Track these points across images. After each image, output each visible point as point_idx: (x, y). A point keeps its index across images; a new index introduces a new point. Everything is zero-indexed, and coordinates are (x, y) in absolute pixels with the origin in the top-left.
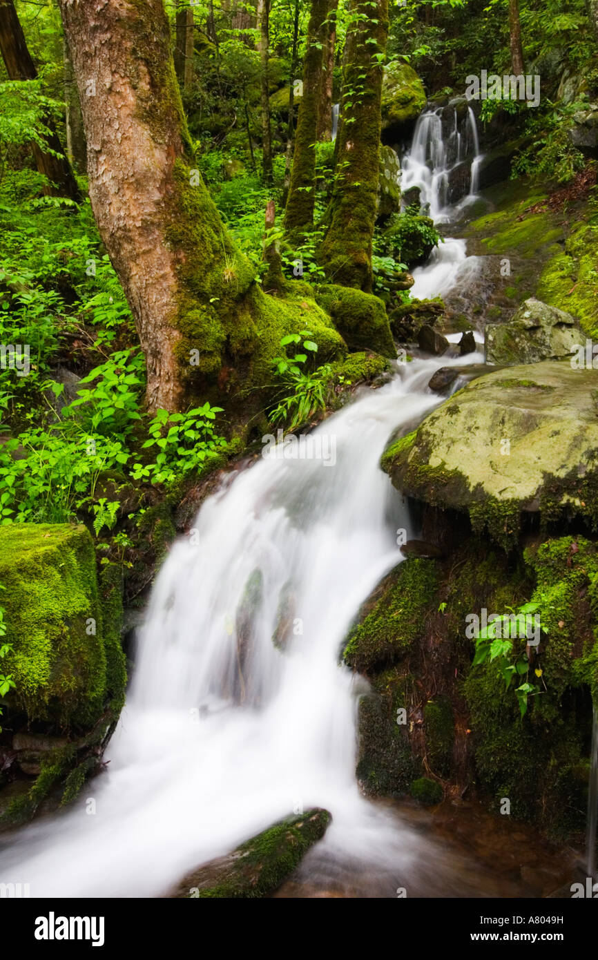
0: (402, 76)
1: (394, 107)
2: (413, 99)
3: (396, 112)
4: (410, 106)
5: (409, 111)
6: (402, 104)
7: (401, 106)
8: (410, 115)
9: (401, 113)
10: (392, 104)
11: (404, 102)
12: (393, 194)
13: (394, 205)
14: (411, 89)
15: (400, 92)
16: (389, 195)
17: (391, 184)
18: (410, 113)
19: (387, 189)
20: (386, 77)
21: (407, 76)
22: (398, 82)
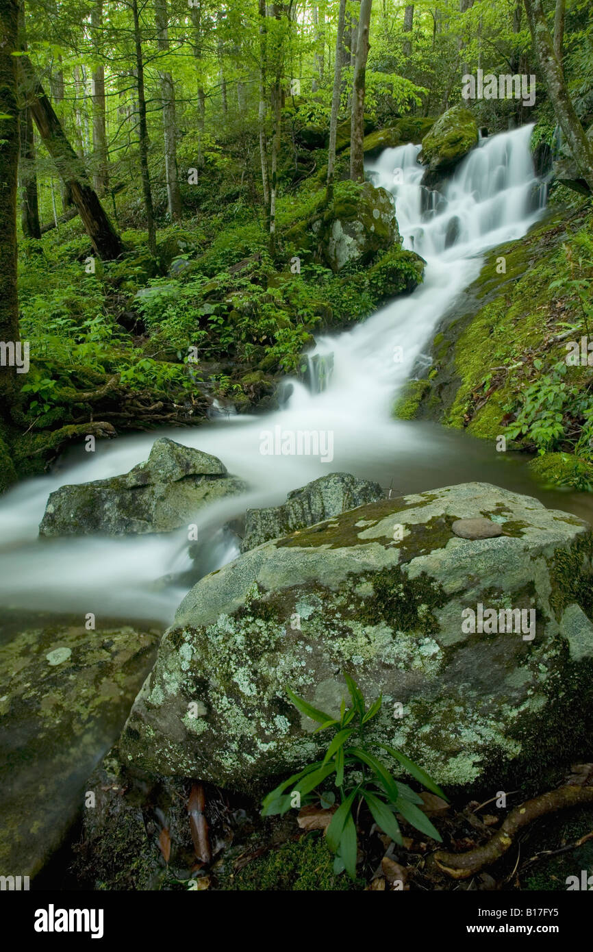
0: (458, 120)
1: (444, 147)
2: (461, 139)
3: (445, 151)
4: (459, 145)
5: (457, 149)
6: (451, 143)
7: (450, 146)
8: (458, 153)
9: (449, 152)
10: (442, 144)
11: (455, 142)
12: (381, 232)
13: (381, 243)
14: (463, 130)
15: (452, 133)
16: (375, 234)
17: (379, 222)
18: (457, 151)
19: (373, 228)
20: (443, 122)
21: (462, 119)
22: (452, 125)
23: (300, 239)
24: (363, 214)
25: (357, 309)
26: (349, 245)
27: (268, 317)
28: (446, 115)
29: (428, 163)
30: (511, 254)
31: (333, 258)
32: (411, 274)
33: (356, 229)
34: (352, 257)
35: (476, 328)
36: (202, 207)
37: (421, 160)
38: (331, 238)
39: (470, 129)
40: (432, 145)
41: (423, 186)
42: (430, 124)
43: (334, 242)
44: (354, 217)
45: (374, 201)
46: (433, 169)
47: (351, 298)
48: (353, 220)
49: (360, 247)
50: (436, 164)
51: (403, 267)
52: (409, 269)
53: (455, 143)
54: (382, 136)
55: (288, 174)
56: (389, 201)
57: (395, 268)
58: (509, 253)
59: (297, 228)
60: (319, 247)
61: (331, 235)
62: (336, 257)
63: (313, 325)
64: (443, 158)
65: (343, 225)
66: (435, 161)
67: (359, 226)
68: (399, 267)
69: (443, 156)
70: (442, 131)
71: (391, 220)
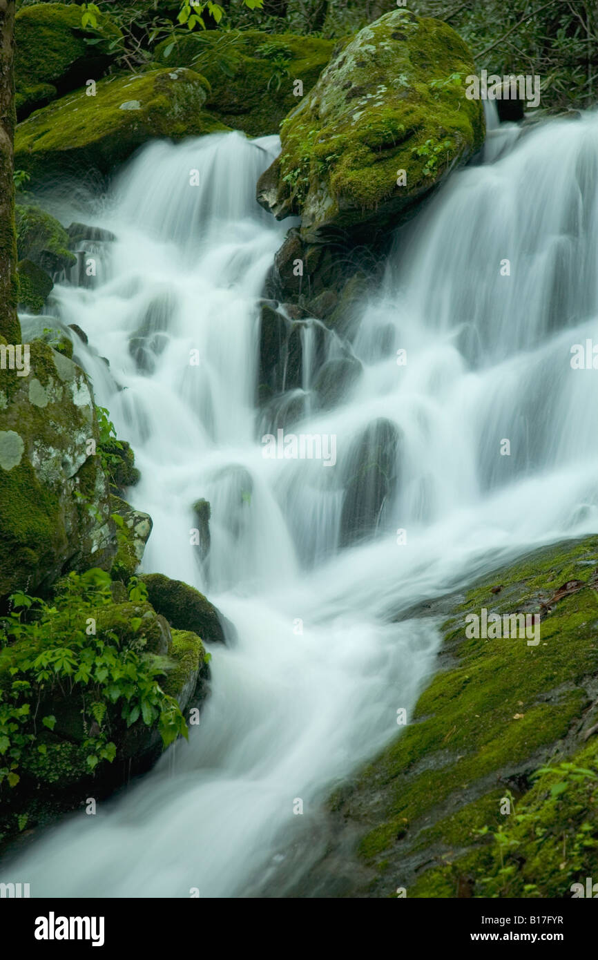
0: (403, 60)
1: (347, 159)
2: (410, 135)
3: (352, 176)
4: (404, 158)
6: (374, 149)
7: (370, 158)
8: (400, 187)
9: (367, 178)
10: (343, 148)
11: (385, 144)
14: (421, 99)
20: (351, 62)
21: (421, 60)
22: (382, 79)
28: (365, 40)
29: (295, 210)
32: (136, 701)
37: (271, 199)
40: (308, 149)
50: (321, 221)
51: (101, 676)
52: (126, 682)
53: (387, 146)
54: (132, 95)
57: (66, 680)
64: (345, 204)
66: (319, 209)
68: (83, 674)
69: (343, 193)
70: (349, 99)
71: (73, 470)
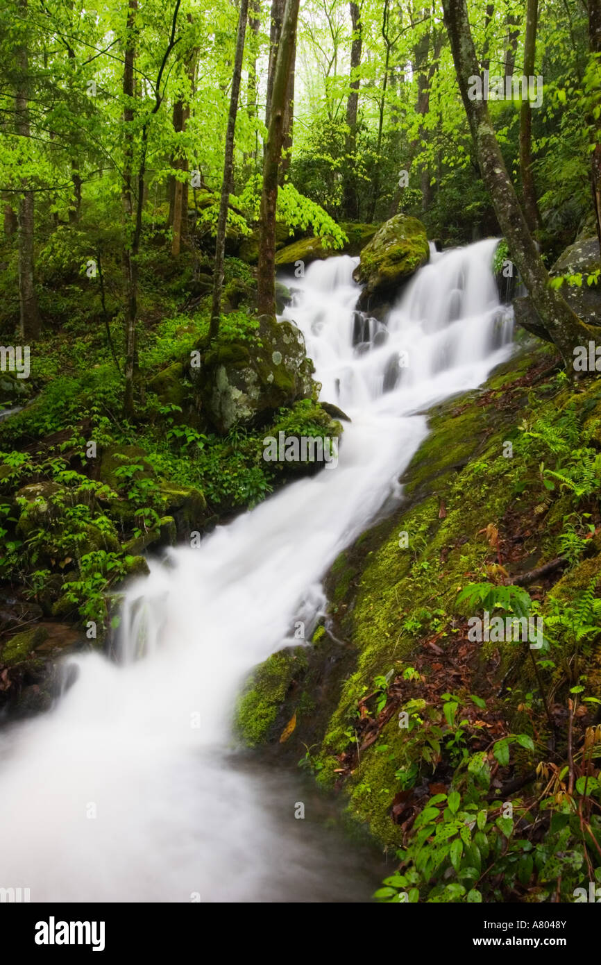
0: (403, 230)
1: (384, 263)
2: (406, 254)
3: (386, 269)
4: (404, 262)
5: (401, 267)
6: (393, 260)
7: (392, 263)
8: (402, 272)
9: (391, 270)
10: (383, 260)
11: (397, 259)
12: (282, 383)
13: (284, 398)
14: (409, 243)
15: (395, 247)
16: (274, 386)
17: (282, 370)
18: (402, 268)
19: (271, 378)
20: (385, 232)
21: (409, 231)
22: (395, 237)
23: (170, 389)
24: (258, 359)
25: (244, 492)
26: (236, 400)
27: (76, 530)
28: (389, 224)
29: (366, 281)
30: (459, 419)
31: (218, 414)
33: (247, 380)
34: (240, 416)
35: (392, 552)
36: (66, 325)
37: (358, 278)
38: (214, 389)
39: (418, 243)
40: (370, 260)
41: (358, 312)
42: (371, 233)
43: (219, 394)
44: (244, 363)
45: (274, 341)
46: (370, 290)
47: (235, 475)
48: (243, 367)
49: (251, 403)
50: (375, 284)
54: (310, 245)
55: (187, 287)
56: (296, 341)
58: (456, 416)
59: (166, 373)
60: (198, 400)
61: (214, 383)
62: (221, 413)
63: (159, 532)
64: (383, 278)
65: (229, 373)
66: (374, 281)
67: (251, 376)
69: (383, 275)
70: (384, 244)
71: (298, 365)
